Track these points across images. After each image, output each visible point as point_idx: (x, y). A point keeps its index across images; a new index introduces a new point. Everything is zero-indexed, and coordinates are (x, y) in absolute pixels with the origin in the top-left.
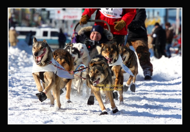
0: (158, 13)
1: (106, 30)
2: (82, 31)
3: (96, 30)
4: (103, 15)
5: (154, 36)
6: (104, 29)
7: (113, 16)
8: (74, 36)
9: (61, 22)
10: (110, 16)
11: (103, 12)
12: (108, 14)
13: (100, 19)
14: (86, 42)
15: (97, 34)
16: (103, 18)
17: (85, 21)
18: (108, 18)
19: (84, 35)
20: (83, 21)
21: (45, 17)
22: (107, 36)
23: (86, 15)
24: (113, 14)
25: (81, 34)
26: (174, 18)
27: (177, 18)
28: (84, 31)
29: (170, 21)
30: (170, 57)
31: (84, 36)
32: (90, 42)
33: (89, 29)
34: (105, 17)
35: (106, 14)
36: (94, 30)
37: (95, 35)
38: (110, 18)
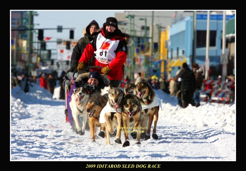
0: (183, 52)
1: (103, 76)
2: (79, 78)
3: (93, 77)
4: (97, 61)
5: (179, 80)
6: (101, 74)
7: (107, 62)
8: (73, 83)
9: (65, 63)
10: (104, 62)
11: (98, 58)
12: (102, 60)
13: (95, 65)
14: (86, 87)
15: (95, 80)
16: (98, 64)
17: (83, 68)
18: (102, 64)
19: (82, 81)
20: (81, 68)
21: (45, 57)
22: (105, 81)
23: (83, 62)
24: (107, 60)
25: (79, 80)
26: (203, 58)
27: (207, 57)
28: (81, 77)
29: (197, 62)
30: (198, 105)
31: (82, 83)
32: (90, 87)
33: (86, 75)
34: (99, 63)
35: (100, 60)
36: (91, 76)
37: (93, 82)
38: (104, 64)
